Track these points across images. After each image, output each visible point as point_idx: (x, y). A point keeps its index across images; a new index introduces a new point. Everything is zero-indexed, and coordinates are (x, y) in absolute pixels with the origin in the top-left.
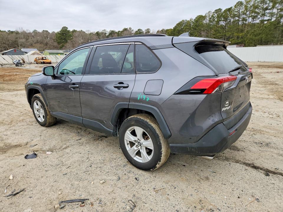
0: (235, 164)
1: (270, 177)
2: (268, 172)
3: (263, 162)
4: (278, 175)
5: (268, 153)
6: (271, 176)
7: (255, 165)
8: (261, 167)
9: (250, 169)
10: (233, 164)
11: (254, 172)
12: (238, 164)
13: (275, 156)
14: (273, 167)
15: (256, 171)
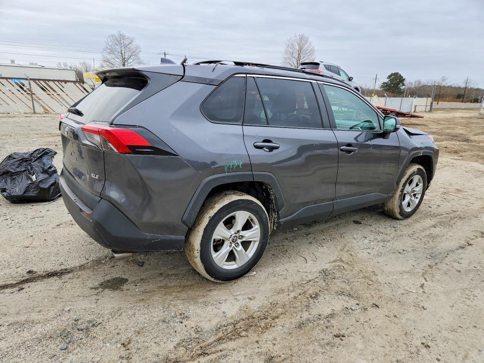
0: (82, 263)
1: (25, 272)
2: (32, 277)
3: (48, 288)
4: (15, 282)
5: (52, 314)
6: (26, 275)
7: (55, 278)
8: (46, 280)
9: (58, 268)
10: (84, 261)
11: (50, 268)
12: (77, 265)
13: (35, 316)
14: (28, 290)
15: (48, 270)
